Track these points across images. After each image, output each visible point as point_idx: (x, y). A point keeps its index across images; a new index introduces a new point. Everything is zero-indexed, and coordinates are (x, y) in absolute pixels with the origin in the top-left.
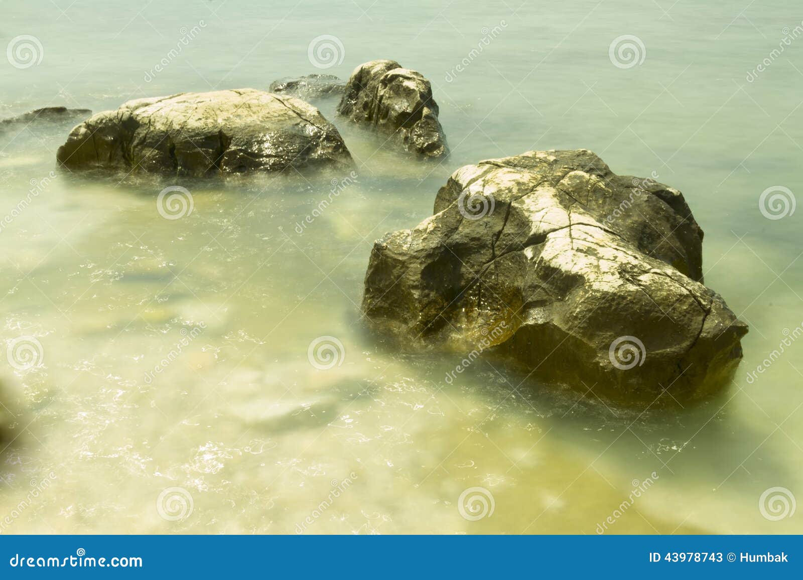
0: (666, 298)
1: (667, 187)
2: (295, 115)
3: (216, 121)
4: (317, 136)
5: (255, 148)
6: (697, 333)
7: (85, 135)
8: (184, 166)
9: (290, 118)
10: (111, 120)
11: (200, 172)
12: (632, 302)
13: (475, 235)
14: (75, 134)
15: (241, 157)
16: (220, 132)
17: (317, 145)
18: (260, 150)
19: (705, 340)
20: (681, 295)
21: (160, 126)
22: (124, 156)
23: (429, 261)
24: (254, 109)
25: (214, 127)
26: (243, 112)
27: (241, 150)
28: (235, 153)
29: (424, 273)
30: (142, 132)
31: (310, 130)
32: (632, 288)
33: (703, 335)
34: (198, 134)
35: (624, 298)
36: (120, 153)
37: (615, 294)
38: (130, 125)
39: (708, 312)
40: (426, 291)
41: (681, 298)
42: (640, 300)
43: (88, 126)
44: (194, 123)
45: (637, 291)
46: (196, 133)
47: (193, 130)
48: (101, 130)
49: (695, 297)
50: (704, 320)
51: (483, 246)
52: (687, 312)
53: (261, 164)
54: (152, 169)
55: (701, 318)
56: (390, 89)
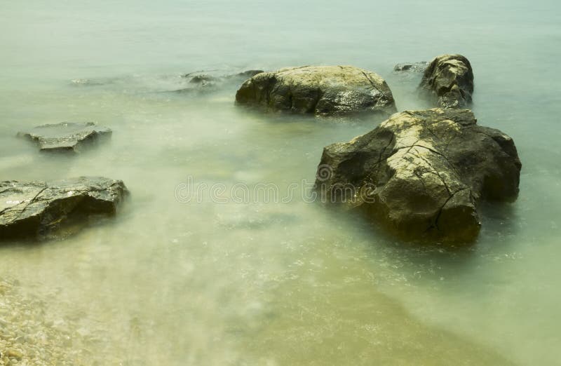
0: (430, 186)
1: (504, 134)
2: (369, 83)
3: (318, 82)
4: (377, 96)
5: (336, 100)
6: (441, 205)
7: (250, 85)
8: (296, 106)
9: (366, 84)
10: (263, 78)
11: (304, 110)
12: (412, 186)
13: (374, 149)
14: (245, 84)
15: (327, 105)
16: (319, 89)
17: (376, 101)
18: (340, 101)
19: (444, 210)
20: (439, 185)
21: (286, 83)
22: (267, 99)
23: (345, 159)
24: (346, 78)
25: (316, 86)
26: (339, 79)
27: (328, 100)
28: (324, 101)
29: (340, 165)
30: (277, 85)
31: (374, 93)
32: (415, 178)
33: (445, 208)
34: (306, 89)
35: (408, 183)
36: (266, 96)
37: (404, 180)
38: (272, 81)
39: (451, 196)
40: (339, 175)
41: (439, 187)
42: (416, 185)
43: (252, 80)
44: (305, 82)
45: (417, 180)
46: (306, 88)
47: (304, 86)
48: (258, 83)
49: (447, 187)
50: (448, 200)
51: (376, 155)
52: (439, 194)
53: (337, 109)
54: (278, 107)
55: (446, 199)
56: (442, 72)
